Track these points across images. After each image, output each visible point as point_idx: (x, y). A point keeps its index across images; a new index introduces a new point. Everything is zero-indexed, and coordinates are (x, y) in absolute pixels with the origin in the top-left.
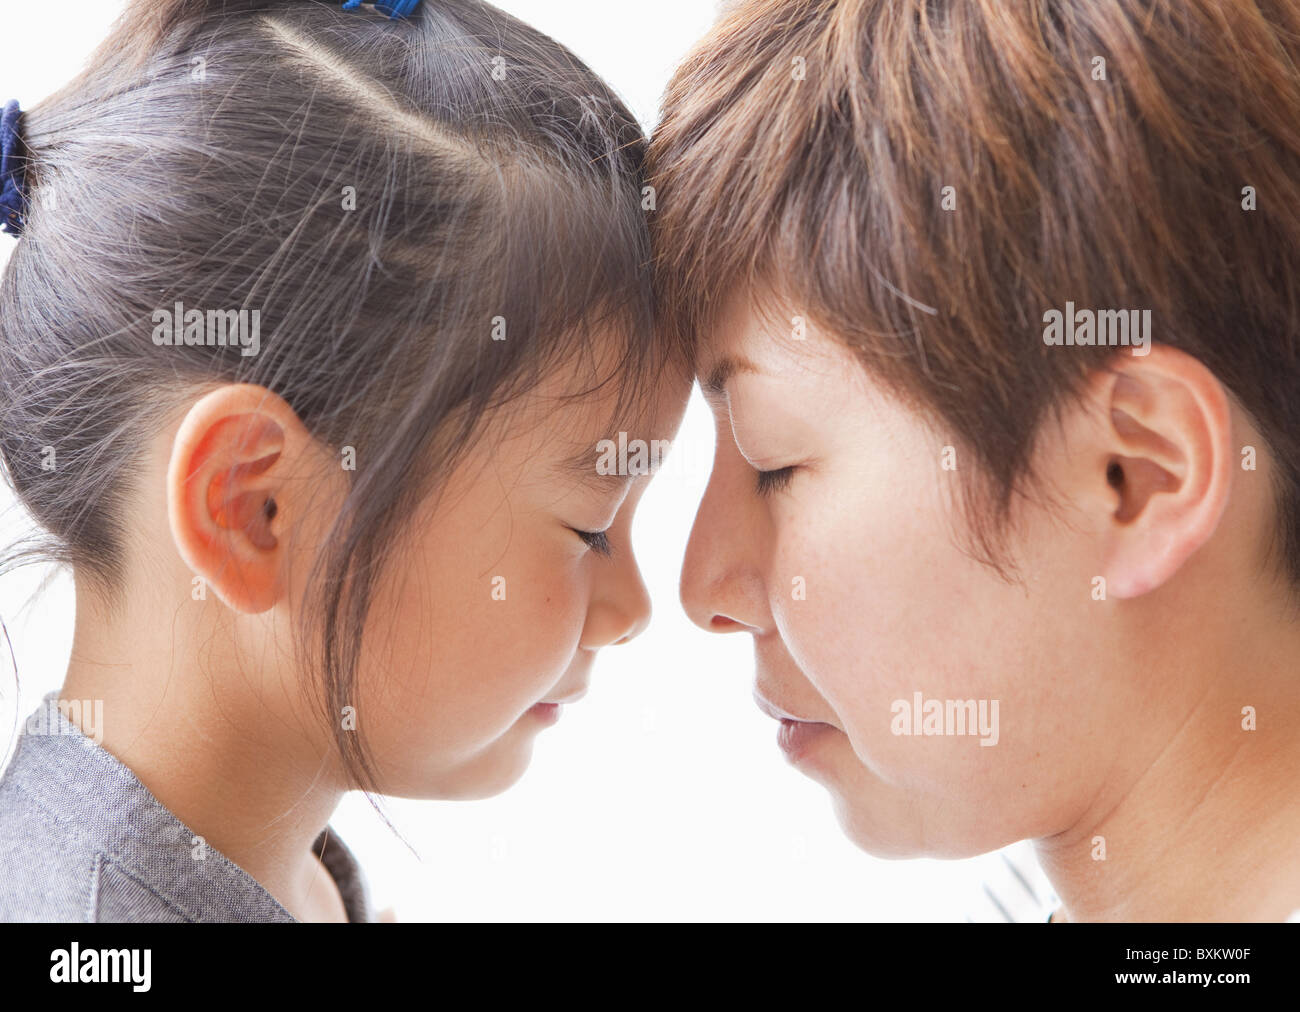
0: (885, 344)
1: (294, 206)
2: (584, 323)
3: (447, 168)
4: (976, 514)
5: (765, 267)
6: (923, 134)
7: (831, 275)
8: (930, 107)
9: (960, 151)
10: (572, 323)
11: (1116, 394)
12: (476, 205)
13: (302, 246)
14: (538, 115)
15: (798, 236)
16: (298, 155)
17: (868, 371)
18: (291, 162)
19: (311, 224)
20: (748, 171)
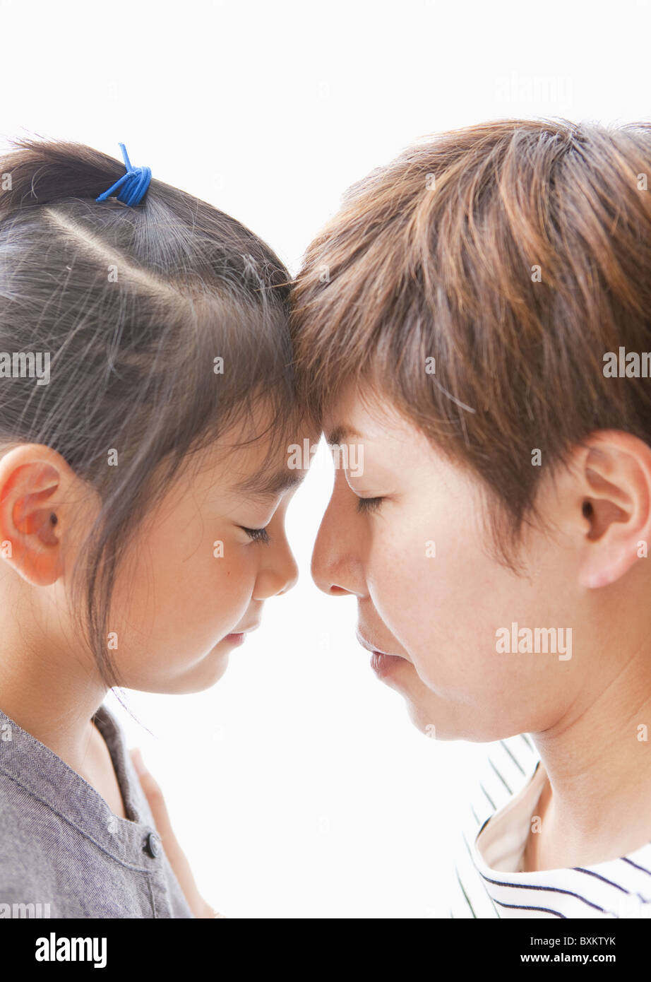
0: (442, 426)
1: (64, 329)
2: (248, 399)
3: (160, 303)
4: (499, 535)
5: (367, 371)
6: (469, 294)
7: (408, 381)
8: (474, 277)
9: (493, 306)
10: (240, 398)
11: (589, 459)
12: (178, 326)
13: (68, 356)
14: (218, 267)
15: (388, 355)
16: (65, 297)
17: (431, 442)
18: (60, 303)
19: (74, 341)
20: (357, 311)
